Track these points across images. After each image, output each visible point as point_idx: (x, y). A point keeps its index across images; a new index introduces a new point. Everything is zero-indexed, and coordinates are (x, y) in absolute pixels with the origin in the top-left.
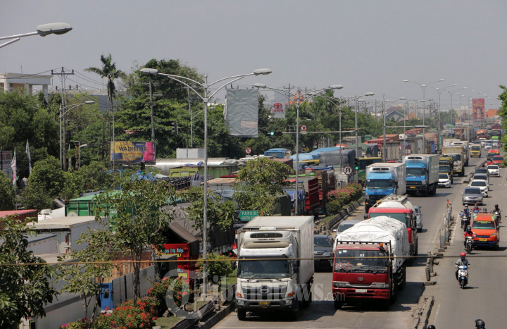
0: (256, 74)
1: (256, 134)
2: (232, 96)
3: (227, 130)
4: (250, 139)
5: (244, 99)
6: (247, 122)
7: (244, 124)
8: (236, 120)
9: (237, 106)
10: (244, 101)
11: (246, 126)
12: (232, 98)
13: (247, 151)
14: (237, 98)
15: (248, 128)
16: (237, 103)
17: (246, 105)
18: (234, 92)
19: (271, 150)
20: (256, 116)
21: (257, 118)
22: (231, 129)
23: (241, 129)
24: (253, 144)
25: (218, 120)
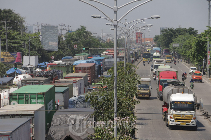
0: (152, 18)
1: (56, 49)
2: (44, 29)
3: (42, 47)
4: (53, 51)
5: (51, 31)
6: (52, 43)
7: (51, 44)
8: (47, 41)
9: (47, 34)
10: (50, 32)
11: (52, 45)
12: (44, 30)
13: (52, 58)
14: (47, 30)
15: (52, 46)
16: (47, 33)
17: (51, 34)
18: (45, 27)
19: (65, 57)
20: (57, 39)
21: (57, 41)
22: (44, 46)
23: (49, 46)
24: (55, 54)
25: (37, 41)
